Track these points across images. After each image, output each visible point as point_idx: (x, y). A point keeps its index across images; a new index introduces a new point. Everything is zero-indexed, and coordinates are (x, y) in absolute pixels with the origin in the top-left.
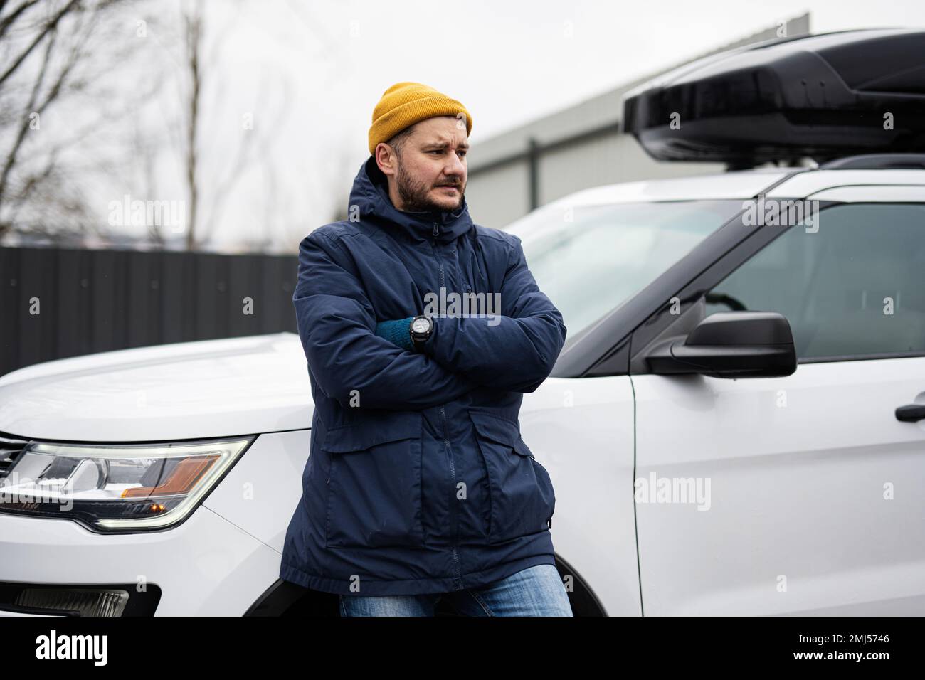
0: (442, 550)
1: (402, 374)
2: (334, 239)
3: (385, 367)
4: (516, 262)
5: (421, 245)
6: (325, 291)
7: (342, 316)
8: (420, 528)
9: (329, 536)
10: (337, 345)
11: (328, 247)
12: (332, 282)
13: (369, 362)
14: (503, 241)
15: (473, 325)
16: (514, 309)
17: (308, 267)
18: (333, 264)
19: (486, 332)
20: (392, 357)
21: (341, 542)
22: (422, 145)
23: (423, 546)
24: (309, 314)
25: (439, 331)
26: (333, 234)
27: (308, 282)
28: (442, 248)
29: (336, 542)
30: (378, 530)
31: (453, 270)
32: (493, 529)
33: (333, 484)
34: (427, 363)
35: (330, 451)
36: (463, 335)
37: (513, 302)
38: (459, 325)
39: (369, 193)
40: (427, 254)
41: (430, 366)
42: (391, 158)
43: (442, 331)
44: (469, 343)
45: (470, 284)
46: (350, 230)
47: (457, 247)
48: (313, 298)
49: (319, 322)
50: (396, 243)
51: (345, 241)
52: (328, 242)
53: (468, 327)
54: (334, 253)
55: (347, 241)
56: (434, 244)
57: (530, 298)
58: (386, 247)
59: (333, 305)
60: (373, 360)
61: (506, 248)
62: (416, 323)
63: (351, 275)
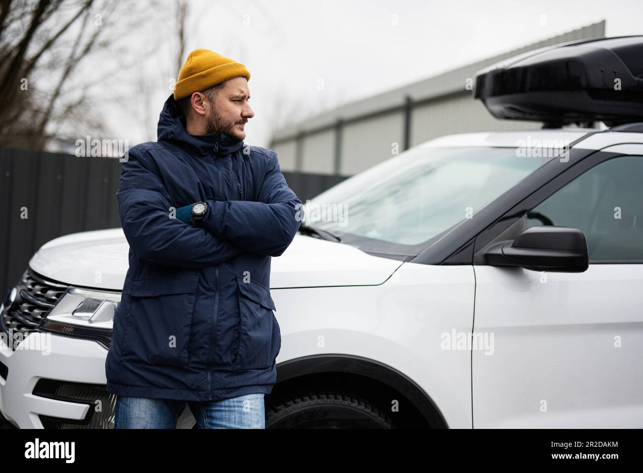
0: (200, 372)
1: (188, 241)
2: (144, 151)
3: (176, 236)
4: (272, 168)
5: (205, 158)
6: (137, 187)
7: (149, 203)
8: (186, 356)
9: (123, 353)
10: (143, 222)
11: (140, 157)
12: (142, 181)
13: (165, 232)
14: (264, 154)
15: (237, 208)
16: (268, 199)
17: (127, 171)
18: (144, 169)
19: (246, 213)
20: (182, 229)
21: (131, 358)
22: (230, 96)
23: (187, 367)
24: (126, 202)
25: (212, 212)
26: (144, 149)
27: (127, 181)
28: (220, 159)
29: (128, 358)
30: (158, 353)
31: (228, 173)
32: (237, 361)
33: (130, 318)
34: (206, 234)
35: (132, 295)
36: (230, 215)
37: (268, 194)
38: (227, 208)
39: (169, 123)
40: (209, 163)
41: (207, 236)
42: (204, 103)
43: (214, 211)
44: (234, 220)
45: (240, 183)
46: (157, 146)
47: (232, 158)
48: (128, 191)
49: (132, 206)
50: (189, 156)
51: (152, 153)
52: (140, 155)
53: (233, 209)
54: (144, 161)
55: (154, 153)
56: (215, 157)
57: (279, 191)
58: (181, 158)
59: (143, 195)
60: (168, 230)
61: (266, 159)
62: (195, 207)
63: (156, 175)
